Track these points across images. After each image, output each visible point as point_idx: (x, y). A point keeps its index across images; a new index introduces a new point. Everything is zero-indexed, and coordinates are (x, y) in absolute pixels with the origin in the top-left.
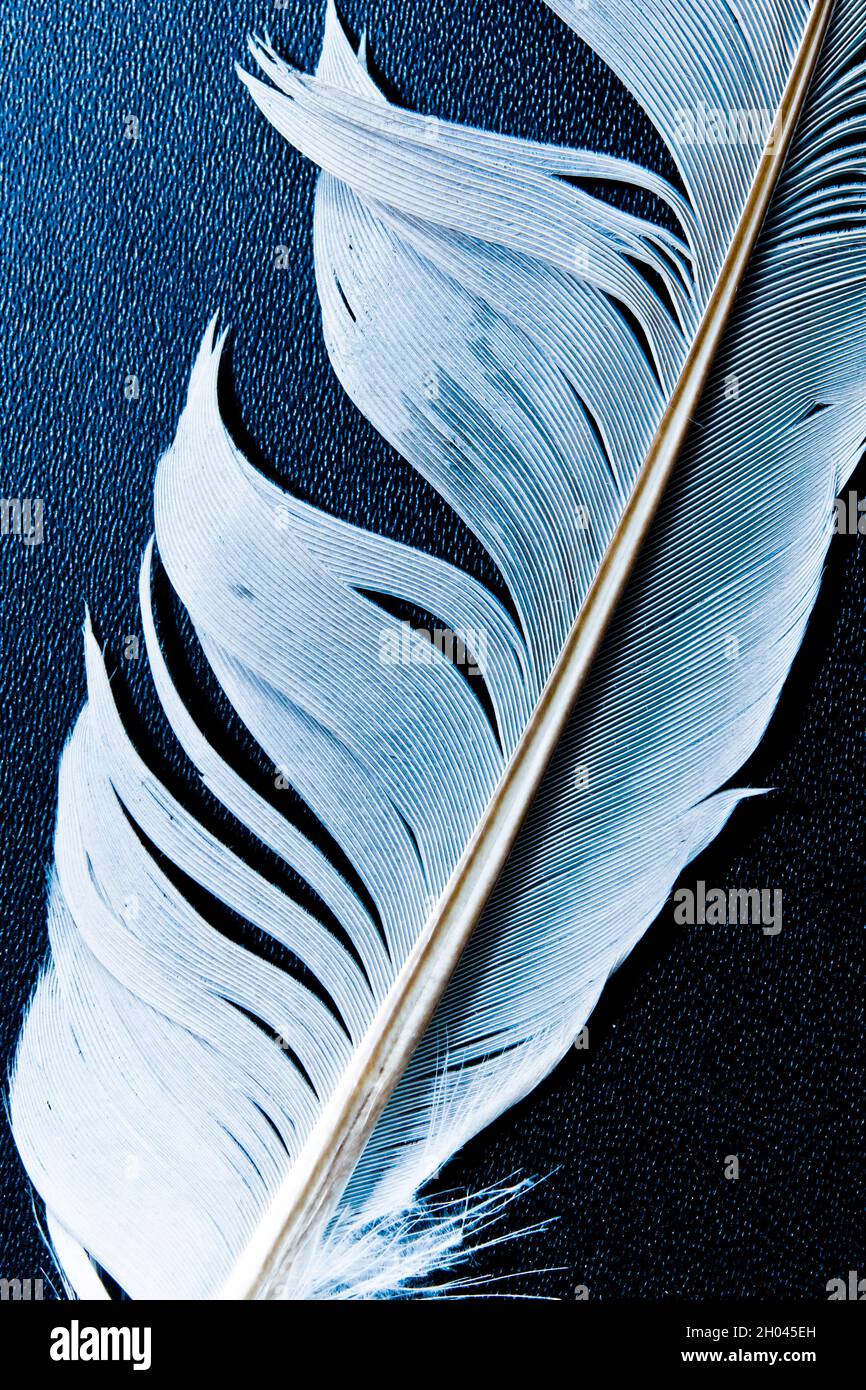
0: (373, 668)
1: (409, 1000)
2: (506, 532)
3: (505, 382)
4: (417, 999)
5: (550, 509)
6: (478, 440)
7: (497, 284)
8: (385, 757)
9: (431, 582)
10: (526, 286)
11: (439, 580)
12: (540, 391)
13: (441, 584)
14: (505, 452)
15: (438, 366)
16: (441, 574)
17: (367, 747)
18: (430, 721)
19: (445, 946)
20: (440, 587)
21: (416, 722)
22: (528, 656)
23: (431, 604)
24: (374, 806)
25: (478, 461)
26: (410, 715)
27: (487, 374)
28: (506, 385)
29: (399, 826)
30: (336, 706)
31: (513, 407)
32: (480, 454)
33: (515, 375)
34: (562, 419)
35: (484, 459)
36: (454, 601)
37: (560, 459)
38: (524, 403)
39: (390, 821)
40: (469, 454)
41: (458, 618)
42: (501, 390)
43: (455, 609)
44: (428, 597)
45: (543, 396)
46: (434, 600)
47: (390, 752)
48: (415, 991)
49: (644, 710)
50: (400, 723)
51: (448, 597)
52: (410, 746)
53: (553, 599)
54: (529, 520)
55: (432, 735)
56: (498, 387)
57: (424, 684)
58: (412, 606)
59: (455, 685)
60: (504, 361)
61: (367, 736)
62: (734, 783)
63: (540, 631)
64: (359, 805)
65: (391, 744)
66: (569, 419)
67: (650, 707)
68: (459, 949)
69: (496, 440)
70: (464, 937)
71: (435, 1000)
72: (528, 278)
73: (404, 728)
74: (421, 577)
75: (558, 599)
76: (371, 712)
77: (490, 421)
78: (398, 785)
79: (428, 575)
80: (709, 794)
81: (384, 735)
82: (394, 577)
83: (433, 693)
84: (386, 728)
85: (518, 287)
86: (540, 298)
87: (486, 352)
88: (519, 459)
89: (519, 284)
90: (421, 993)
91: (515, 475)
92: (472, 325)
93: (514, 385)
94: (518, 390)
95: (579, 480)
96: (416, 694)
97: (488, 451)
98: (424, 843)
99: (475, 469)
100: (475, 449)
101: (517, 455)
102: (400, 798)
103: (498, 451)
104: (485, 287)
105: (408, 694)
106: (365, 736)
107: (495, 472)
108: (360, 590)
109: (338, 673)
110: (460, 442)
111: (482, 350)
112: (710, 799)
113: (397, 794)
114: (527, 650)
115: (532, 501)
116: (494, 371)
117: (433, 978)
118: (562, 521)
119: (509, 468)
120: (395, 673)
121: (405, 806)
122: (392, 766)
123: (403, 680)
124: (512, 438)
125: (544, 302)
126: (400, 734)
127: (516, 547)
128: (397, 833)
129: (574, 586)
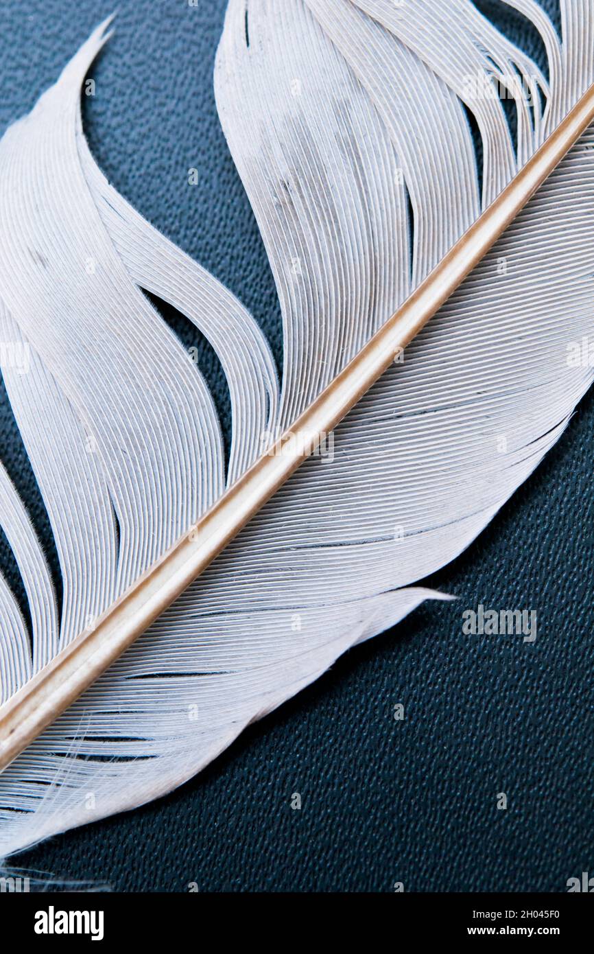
0: (133, 365)
1: (59, 675)
2: (301, 283)
3: (351, 148)
4: (68, 678)
5: (346, 277)
6: (308, 190)
7: (367, 58)
8: (116, 449)
9: (212, 305)
10: (393, 69)
11: (220, 306)
12: (377, 167)
13: (220, 310)
14: (327, 210)
15: (301, 111)
16: (224, 301)
17: (103, 434)
18: (169, 431)
19: (110, 638)
20: (219, 312)
21: (156, 428)
22: (279, 404)
23: (206, 326)
24: (91, 489)
25: (300, 208)
26: (152, 419)
27: (338, 133)
28: (350, 150)
29: (108, 516)
30: (86, 387)
31: (349, 172)
32: (304, 202)
33: (362, 145)
34: (385, 200)
35: (306, 209)
36: (228, 330)
37: (371, 236)
38: (359, 173)
39: (101, 509)
40: (296, 198)
41: (226, 347)
42: (344, 152)
43: (226, 337)
44: (205, 318)
45: (378, 172)
46: (210, 323)
47: (123, 445)
48: (67, 669)
49: (368, 488)
50: (140, 423)
51: (224, 325)
52: (143, 447)
53: (319, 359)
54: (324, 281)
55: (166, 445)
56: (342, 149)
57: (176, 395)
58: (187, 321)
59: (203, 407)
60: (357, 128)
61: (106, 423)
62: (426, 583)
63: (297, 384)
64: (78, 484)
65: (127, 440)
66: (391, 203)
67: (373, 487)
68: (122, 645)
69: (323, 196)
70: (131, 636)
71: (83, 684)
72: (397, 63)
73: (143, 429)
74: (205, 298)
75: (323, 360)
76: (117, 404)
77: (324, 177)
78: (120, 479)
79: (212, 298)
80: (400, 586)
81: (122, 429)
82: (180, 290)
83: (180, 406)
84: (126, 423)
85: (386, 67)
86: (402, 84)
87: (345, 113)
88: (336, 221)
89: (387, 65)
90: (73, 673)
91: (327, 234)
92: (343, 84)
93: (357, 153)
94: (358, 158)
95: (380, 260)
96: (165, 402)
97: (312, 203)
98: (126, 540)
99: (295, 215)
100: (302, 197)
101: (335, 217)
102: (117, 491)
103: (320, 207)
104: (356, 57)
105: (158, 400)
106: (104, 423)
107: (311, 225)
108: (145, 291)
109: (99, 358)
110: (293, 185)
111: (342, 111)
112: (400, 592)
113: (116, 488)
114: (279, 398)
115: (333, 264)
116: (345, 134)
117: (89, 663)
118: (352, 292)
119: (325, 226)
120: (152, 376)
121: (120, 501)
122: (120, 460)
123: (157, 385)
124: (337, 201)
125: (404, 88)
126: (138, 434)
127: (303, 300)
128: (104, 523)
129: (342, 354)
